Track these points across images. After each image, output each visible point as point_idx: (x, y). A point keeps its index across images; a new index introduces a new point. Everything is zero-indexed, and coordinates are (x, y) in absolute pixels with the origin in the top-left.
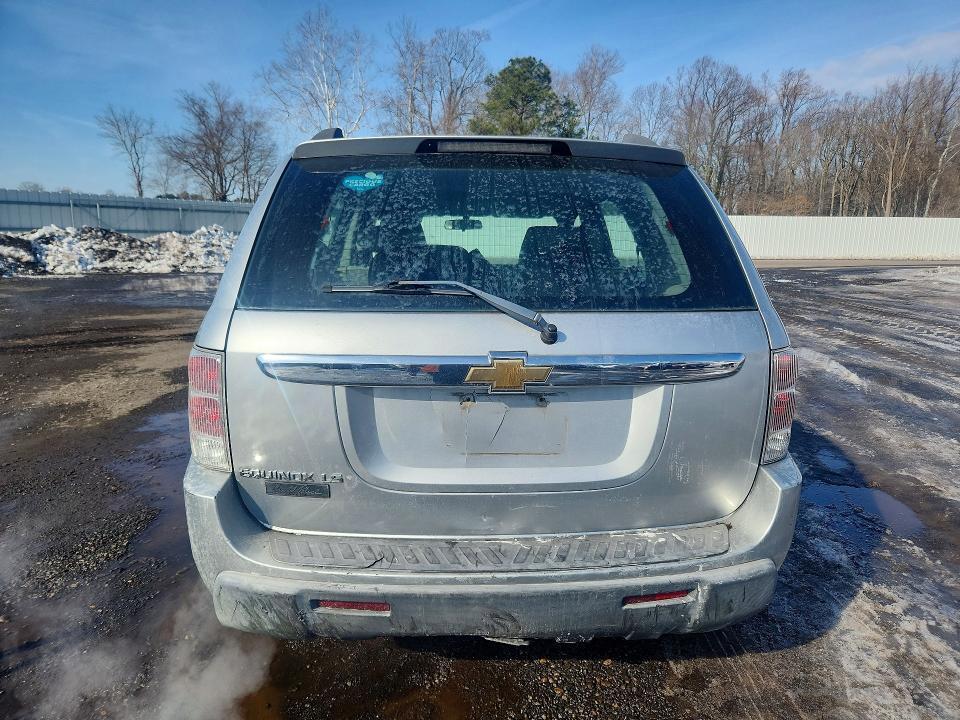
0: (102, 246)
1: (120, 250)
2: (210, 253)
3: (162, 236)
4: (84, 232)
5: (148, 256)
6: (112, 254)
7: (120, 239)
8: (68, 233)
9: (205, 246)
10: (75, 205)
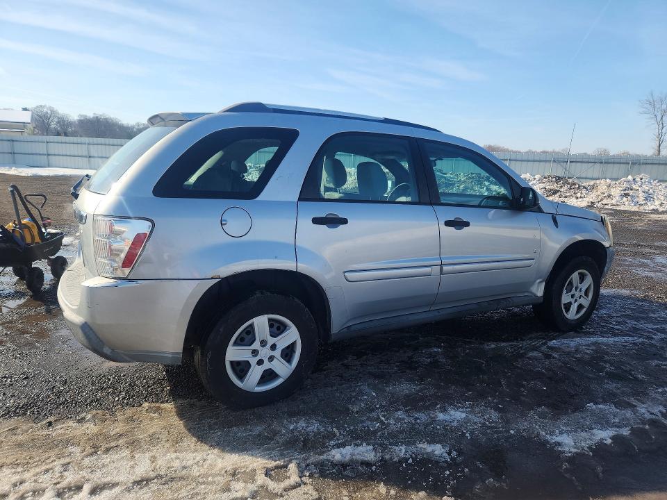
0: (552, 187)
1: (562, 190)
2: (626, 195)
3: (598, 182)
4: (545, 178)
5: (579, 195)
6: (555, 192)
7: (566, 183)
8: (535, 179)
9: (625, 190)
10: (554, 161)
